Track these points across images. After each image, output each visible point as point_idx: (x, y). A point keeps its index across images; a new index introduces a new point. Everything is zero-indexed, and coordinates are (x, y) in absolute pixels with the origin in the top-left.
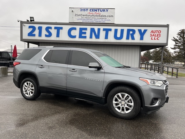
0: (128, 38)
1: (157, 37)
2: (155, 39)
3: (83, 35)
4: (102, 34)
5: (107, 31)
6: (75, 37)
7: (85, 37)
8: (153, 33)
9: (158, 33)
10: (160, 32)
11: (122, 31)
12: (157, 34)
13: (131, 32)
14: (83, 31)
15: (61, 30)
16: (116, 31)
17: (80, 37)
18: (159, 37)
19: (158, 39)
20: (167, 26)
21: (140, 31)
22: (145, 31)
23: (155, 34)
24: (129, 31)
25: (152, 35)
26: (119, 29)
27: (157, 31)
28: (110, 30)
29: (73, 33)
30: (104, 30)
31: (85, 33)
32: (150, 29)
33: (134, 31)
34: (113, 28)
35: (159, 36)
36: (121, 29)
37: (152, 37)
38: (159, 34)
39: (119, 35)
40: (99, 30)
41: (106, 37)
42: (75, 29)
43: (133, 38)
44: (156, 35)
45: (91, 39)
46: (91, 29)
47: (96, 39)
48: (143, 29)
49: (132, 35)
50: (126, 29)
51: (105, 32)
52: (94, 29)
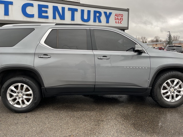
0: (95, 21)
1: (120, 21)
2: (118, 23)
3: (43, 14)
4: (68, 14)
5: (73, 11)
6: (32, 16)
7: (47, 17)
8: (117, 17)
9: (120, 17)
10: (122, 16)
11: (89, 12)
12: (120, 18)
13: (98, 15)
14: (43, 9)
15: (10, 6)
16: (83, 11)
17: (40, 16)
18: (121, 21)
19: (121, 22)
20: (127, 10)
21: (105, 13)
22: (110, 14)
23: (118, 17)
24: (95, 12)
25: (116, 18)
26: (86, 9)
27: (120, 14)
28: (76, 10)
29: (29, 10)
30: (69, 9)
31: (46, 12)
32: (114, 12)
33: (100, 13)
34: (79, 8)
35: (122, 19)
36: (88, 11)
37: (116, 20)
38: (122, 18)
39: (86, 17)
40: (63, 9)
41: (73, 19)
42: (32, 5)
43: (100, 21)
44: (119, 19)
45: (54, 20)
46: (54, 7)
47: (61, 20)
48: (108, 11)
49: (99, 18)
50: (92, 10)
51: (70, 12)
52: (57, 7)
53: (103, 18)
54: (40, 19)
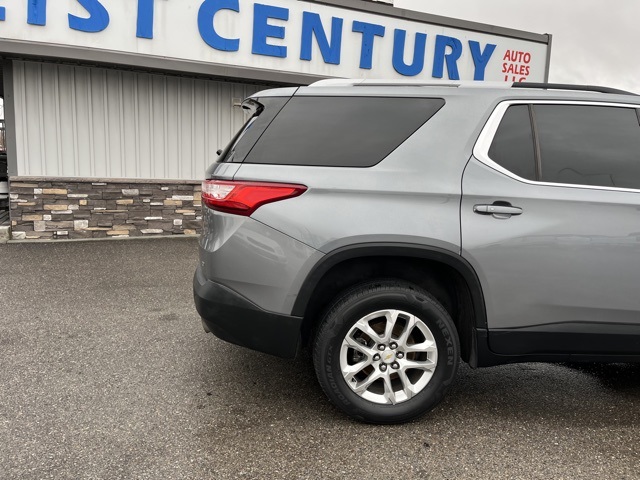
0: (437, 73)
1: (518, 76)
3: (270, 41)
4: (351, 43)
5: (369, 33)
7: (281, 53)
8: (511, 62)
9: (523, 63)
10: (527, 58)
11: (420, 39)
12: (522, 66)
13: (448, 51)
14: (271, 22)
15: (159, 4)
16: (400, 36)
17: (259, 48)
18: (524, 76)
20: (546, 40)
21: (474, 46)
22: (490, 48)
23: (514, 64)
24: (441, 41)
25: (507, 67)
26: (412, 29)
27: (521, 53)
28: (380, 31)
30: (357, 27)
31: (280, 33)
32: (503, 45)
33: (456, 45)
34: (391, 25)
35: (525, 72)
36: (418, 35)
37: (506, 74)
38: (526, 65)
39: (408, 58)
40: (337, 23)
41: (366, 62)
42: (233, 6)
43: (454, 75)
44: (518, 71)
45: (305, 63)
46: (306, 16)
47: (327, 66)
48: (483, 40)
49: (452, 62)
50: (432, 32)
51: (359, 37)
52: (316, 17)
53: (465, 63)
54: (257, 57)
